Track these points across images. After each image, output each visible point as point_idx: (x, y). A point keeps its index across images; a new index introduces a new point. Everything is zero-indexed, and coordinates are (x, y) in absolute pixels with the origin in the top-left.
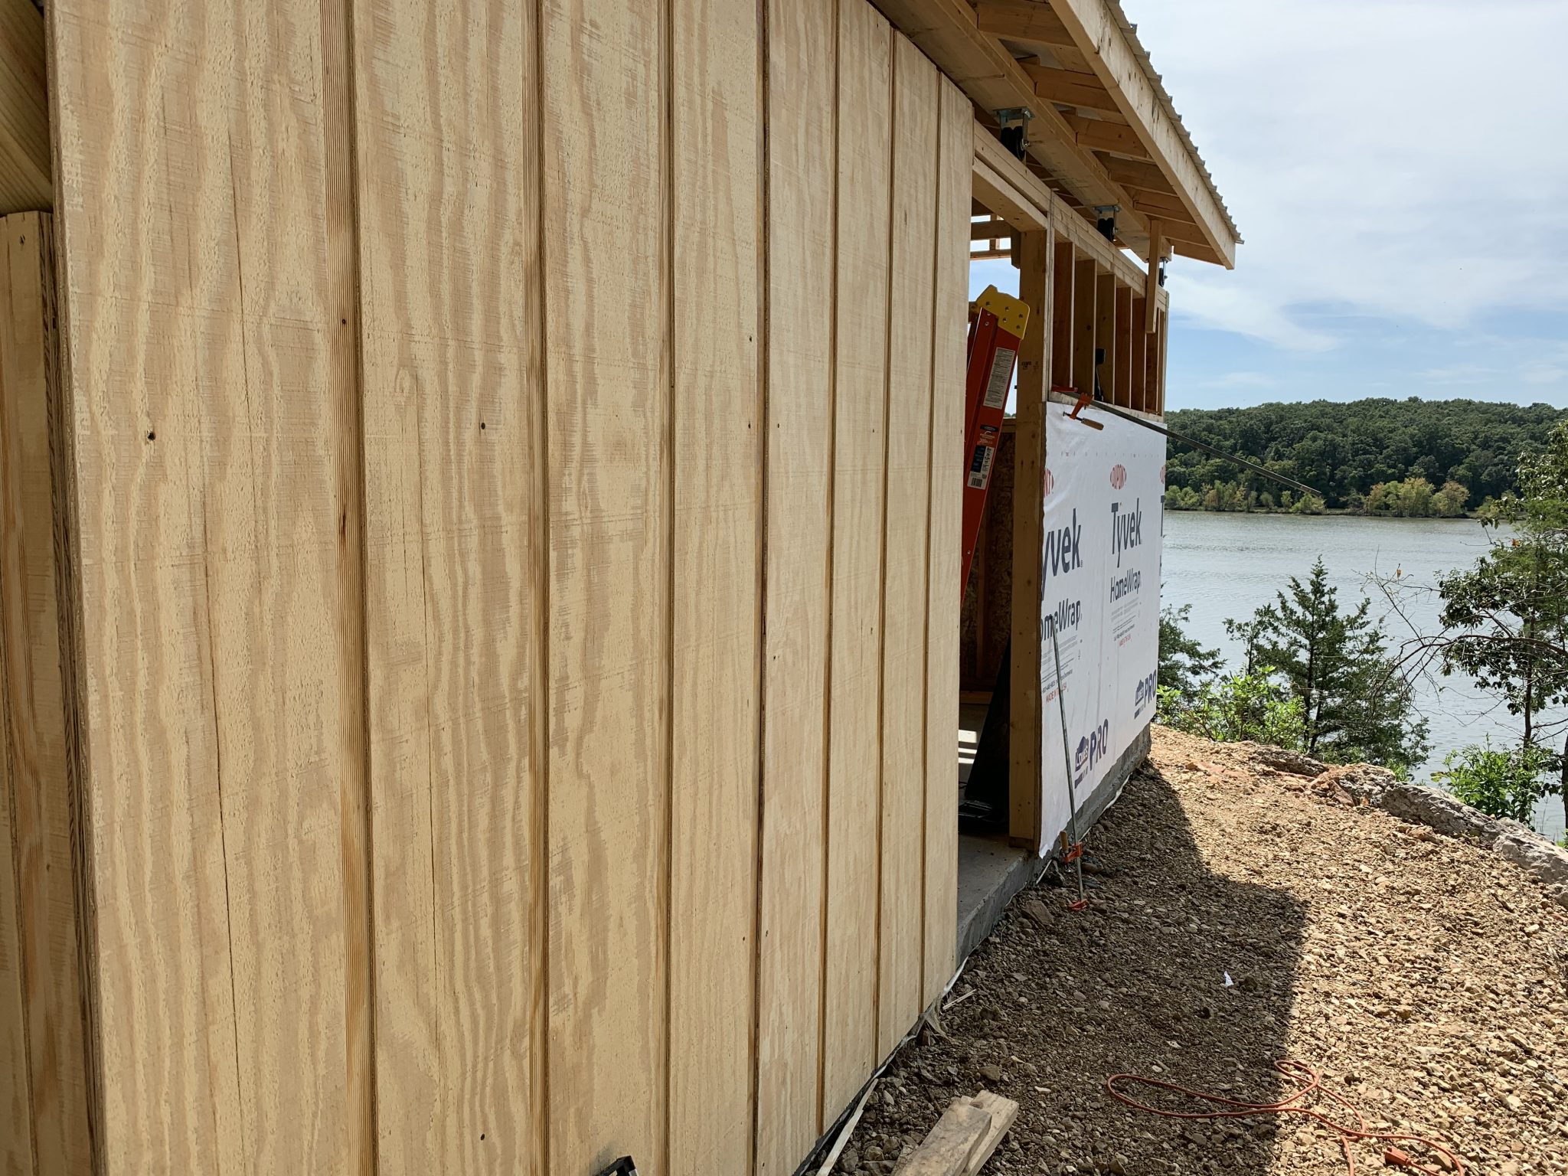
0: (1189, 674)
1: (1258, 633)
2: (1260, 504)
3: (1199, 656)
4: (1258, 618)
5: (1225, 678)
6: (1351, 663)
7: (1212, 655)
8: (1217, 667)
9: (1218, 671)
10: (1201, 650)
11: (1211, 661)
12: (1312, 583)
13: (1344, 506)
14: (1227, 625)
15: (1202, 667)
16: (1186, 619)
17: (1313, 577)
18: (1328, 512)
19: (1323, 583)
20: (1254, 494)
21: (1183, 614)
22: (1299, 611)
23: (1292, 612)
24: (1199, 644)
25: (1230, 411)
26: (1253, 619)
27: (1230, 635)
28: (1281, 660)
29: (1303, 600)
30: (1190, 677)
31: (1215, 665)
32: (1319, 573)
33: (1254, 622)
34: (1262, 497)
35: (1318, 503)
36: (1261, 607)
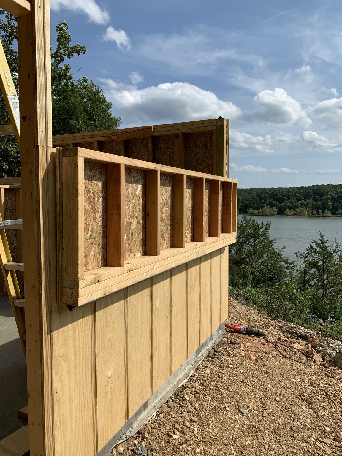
0: (286, 269)
1: (307, 256)
2: (313, 214)
3: (288, 263)
4: (307, 251)
5: (297, 270)
6: (335, 265)
7: (293, 263)
8: (294, 267)
9: (295, 268)
10: (289, 261)
11: (292, 265)
12: (321, 240)
13: (337, 214)
14: (296, 254)
15: (289, 267)
16: (284, 251)
17: (320, 238)
18: (333, 216)
19: (324, 239)
20: (311, 211)
21: (283, 250)
22: (318, 249)
23: (316, 250)
24: (289, 260)
25: (303, 187)
26: (306, 251)
27: (297, 258)
28: (314, 265)
29: (318, 246)
30: (286, 270)
31: (294, 266)
32: (322, 236)
33: (306, 253)
34: (313, 212)
35: (330, 214)
36: (307, 248)
